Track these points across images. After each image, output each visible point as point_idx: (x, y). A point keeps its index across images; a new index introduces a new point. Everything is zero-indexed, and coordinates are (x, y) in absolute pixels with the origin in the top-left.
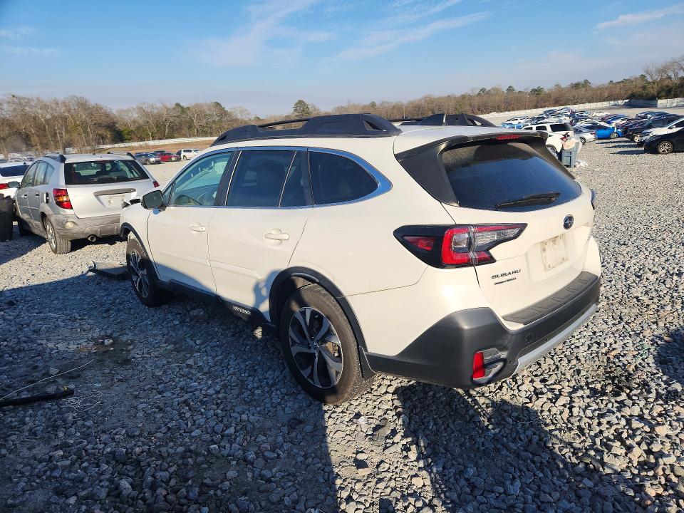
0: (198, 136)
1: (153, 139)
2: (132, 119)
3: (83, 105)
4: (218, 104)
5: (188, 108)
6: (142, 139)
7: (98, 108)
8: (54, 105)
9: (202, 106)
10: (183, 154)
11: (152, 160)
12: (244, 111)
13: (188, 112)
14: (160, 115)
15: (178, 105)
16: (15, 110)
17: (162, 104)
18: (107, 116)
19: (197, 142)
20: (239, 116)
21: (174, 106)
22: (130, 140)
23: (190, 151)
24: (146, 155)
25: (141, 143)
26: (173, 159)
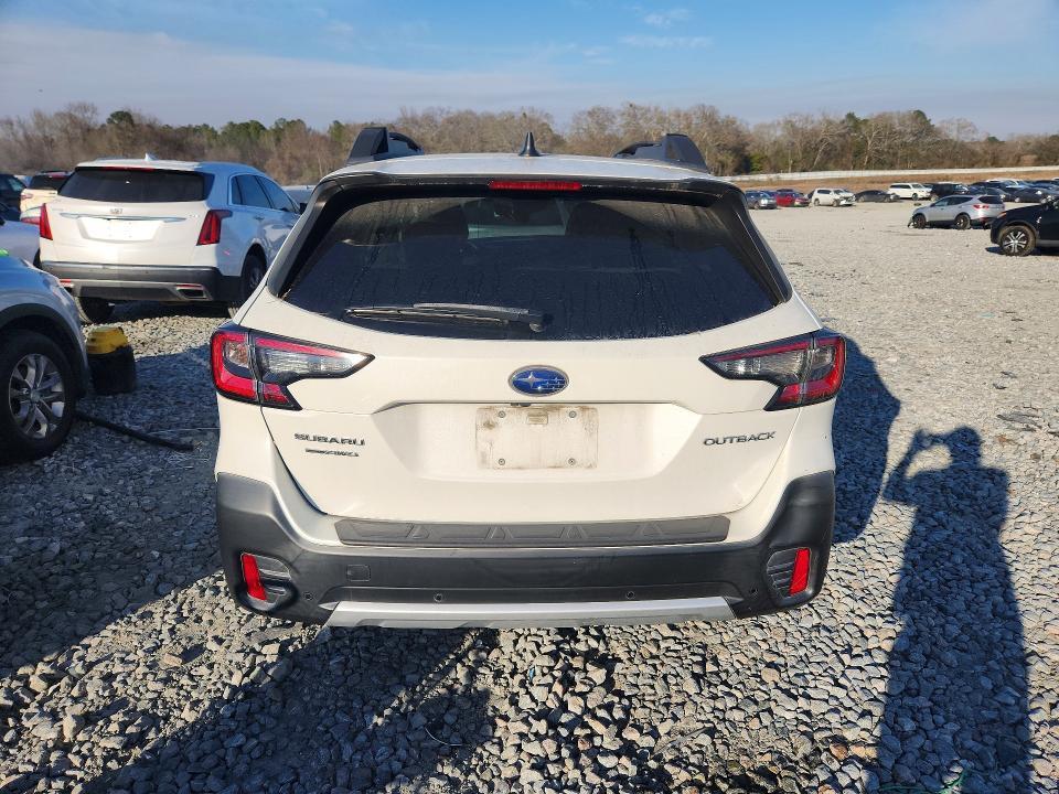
0: (867, 169)
1: (794, 170)
2: (773, 139)
3: (710, 118)
4: (920, 114)
5: (865, 121)
6: (776, 170)
7: (730, 122)
8: (672, 118)
9: (891, 118)
10: (816, 195)
11: (764, 202)
12: (964, 127)
13: (863, 128)
14: (815, 133)
15: (851, 116)
16: (628, 124)
17: (823, 114)
18: (738, 133)
19: (859, 179)
20: (953, 135)
21: (843, 117)
22: (759, 171)
23: (827, 192)
24: (757, 195)
25: (773, 176)
26: (797, 203)
